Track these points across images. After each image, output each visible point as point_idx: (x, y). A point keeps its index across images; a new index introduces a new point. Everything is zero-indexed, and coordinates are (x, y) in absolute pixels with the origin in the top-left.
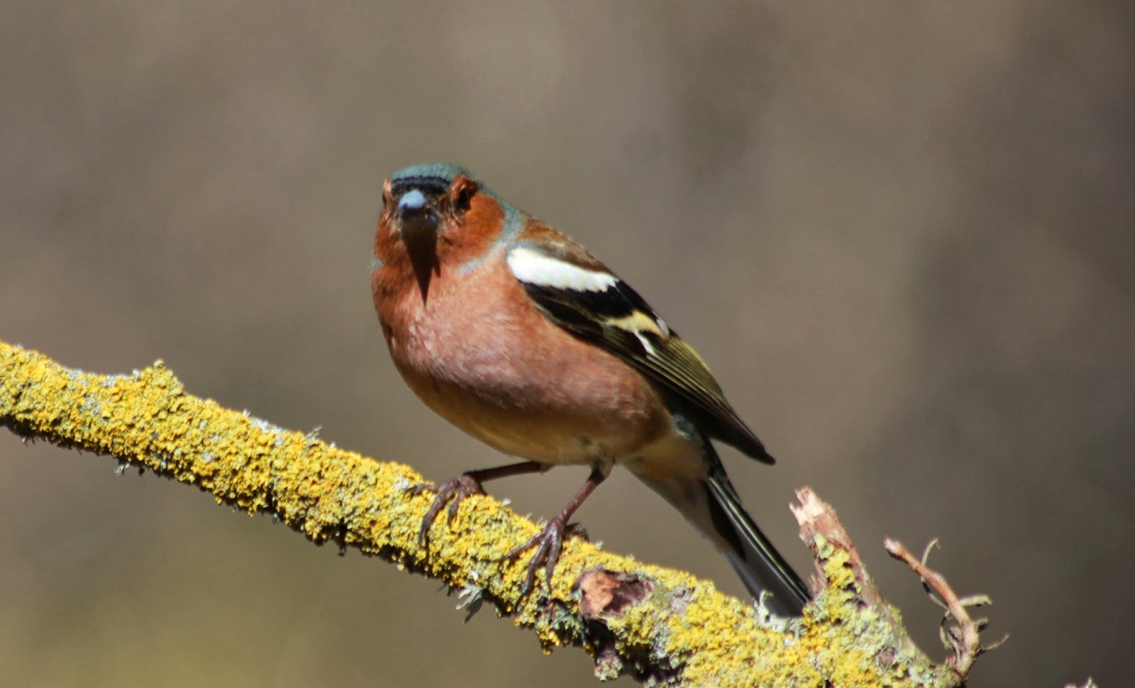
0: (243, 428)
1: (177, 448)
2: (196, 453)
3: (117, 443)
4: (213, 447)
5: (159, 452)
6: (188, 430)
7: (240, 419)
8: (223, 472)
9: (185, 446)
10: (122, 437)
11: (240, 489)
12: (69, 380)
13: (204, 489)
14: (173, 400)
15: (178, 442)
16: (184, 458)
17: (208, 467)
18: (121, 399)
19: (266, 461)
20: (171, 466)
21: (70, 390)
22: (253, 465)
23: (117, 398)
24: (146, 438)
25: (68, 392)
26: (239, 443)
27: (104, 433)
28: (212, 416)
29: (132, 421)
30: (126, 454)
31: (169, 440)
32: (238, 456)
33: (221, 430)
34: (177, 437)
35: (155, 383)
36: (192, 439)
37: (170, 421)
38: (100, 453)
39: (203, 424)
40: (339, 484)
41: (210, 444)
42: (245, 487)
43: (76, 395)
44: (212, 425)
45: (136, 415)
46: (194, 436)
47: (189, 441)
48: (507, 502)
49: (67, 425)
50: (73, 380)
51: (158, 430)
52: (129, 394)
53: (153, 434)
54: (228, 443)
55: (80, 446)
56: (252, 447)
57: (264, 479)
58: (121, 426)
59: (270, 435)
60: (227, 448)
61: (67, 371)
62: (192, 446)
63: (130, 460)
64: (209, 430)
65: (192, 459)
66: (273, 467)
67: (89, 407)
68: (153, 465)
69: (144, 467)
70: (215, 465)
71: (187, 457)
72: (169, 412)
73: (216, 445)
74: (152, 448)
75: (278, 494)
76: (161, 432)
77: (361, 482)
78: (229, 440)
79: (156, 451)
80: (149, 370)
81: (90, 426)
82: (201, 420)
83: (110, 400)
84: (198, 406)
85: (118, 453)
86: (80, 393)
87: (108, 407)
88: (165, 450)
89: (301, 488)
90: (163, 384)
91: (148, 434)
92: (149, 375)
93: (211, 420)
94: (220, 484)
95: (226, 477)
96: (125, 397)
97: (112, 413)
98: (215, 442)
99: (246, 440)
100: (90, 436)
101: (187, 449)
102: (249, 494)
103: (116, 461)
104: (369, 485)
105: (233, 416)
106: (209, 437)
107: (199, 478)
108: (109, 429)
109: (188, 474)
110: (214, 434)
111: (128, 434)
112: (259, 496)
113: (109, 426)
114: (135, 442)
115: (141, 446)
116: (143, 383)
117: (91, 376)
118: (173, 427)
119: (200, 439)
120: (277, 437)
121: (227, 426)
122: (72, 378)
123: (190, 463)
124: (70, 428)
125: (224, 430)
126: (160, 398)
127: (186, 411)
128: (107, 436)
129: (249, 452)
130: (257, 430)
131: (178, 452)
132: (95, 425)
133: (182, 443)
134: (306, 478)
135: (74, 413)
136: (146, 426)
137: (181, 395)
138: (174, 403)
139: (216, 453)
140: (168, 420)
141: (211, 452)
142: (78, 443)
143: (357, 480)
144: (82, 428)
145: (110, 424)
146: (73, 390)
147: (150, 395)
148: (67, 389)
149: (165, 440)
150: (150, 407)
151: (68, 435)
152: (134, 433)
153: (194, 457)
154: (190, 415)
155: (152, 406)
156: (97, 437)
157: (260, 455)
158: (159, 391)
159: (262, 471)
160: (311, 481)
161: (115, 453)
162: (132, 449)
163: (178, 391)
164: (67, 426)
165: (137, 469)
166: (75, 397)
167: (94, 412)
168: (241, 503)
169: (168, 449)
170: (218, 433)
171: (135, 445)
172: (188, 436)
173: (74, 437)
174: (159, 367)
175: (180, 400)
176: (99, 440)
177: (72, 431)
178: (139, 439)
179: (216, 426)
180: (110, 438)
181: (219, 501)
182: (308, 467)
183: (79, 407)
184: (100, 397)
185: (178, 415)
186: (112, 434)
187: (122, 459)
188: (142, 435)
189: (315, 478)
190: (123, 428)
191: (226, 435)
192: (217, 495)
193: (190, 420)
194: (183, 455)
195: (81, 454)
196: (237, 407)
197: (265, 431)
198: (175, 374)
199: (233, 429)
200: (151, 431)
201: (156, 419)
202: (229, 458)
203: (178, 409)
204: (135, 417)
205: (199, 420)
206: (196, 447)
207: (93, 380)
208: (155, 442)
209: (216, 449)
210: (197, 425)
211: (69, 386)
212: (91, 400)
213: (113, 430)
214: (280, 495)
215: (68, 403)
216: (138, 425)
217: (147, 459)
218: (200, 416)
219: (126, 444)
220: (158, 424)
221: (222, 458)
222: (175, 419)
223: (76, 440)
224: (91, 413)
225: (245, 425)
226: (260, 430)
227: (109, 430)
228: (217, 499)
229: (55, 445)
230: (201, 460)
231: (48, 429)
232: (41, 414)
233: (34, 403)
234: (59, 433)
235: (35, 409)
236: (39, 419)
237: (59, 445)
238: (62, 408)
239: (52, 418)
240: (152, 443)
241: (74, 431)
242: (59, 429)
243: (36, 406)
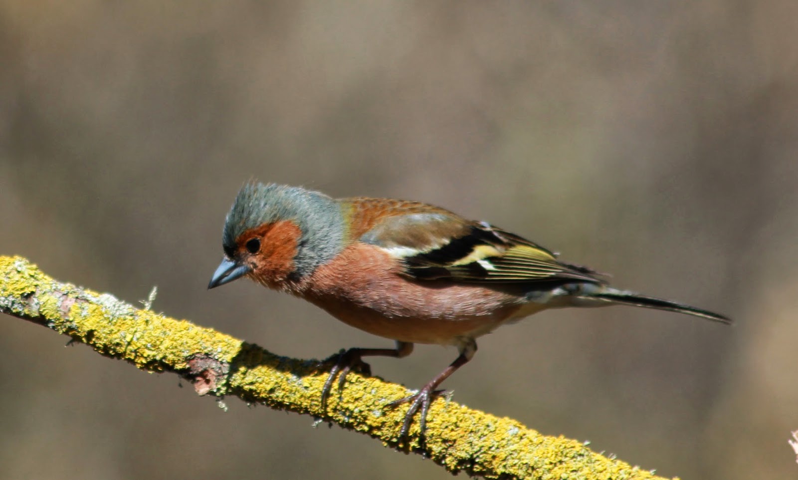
0: (402, 394)
1: (356, 407)
2: (369, 410)
3: (314, 404)
4: (381, 407)
5: (343, 411)
6: (363, 395)
7: (399, 388)
8: (388, 424)
9: (361, 406)
13: (374, 436)
15: (357, 403)
16: (361, 415)
17: (378, 420)
20: (351, 421)
24: (334, 401)
27: (305, 398)
30: (320, 412)
31: (350, 402)
32: (399, 412)
34: (357, 399)
36: (367, 401)
37: (352, 389)
38: (302, 413)
39: (374, 391)
40: (470, 430)
41: (379, 405)
44: (380, 392)
46: (368, 399)
47: (364, 402)
48: (587, 443)
49: (279, 393)
51: (343, 396)
53: (339, 398)
55: (288, 407)
58: (317, 393)
62: (367, 406)
63: (323, 417)
64: (378, 395)
65: (367, 415)
67: (295, 380)
68: (339, 420)
69: (332, 422)
70: (383, 419)
71: (363, 414)
72: (350, 382)
74: (339, 408)
76: (345, 396)
77: (485, 429)
79: (341, 410)
81: (295, 394)
85: (314, 412)
87: (308, 380)
88: (347, 409)
89: (443, 433)
91: (335, 398)
93: (379, 389)
94: (386, 432)
95: (390, 427)
97: (310, 384)
98: (383, 403)
100: (295, 400)
101: (363, 408)
103: (312, 418)
104: (491, 432)
105: (395, 386)
106: (378, 400)
107: (371, 428)
108: (308, 395)
109: (363, 426)
110: (382, 397)
112: (414, 440)
113: (308, 393)
115: (331, 406)
118: (354, 393)
119: (373, 400)
121: (391, 392)
123: (365, 418)
124: (281, 395)
125: (389, 395)
127: (362, 382)
128: (307, 400)
131: (356, 411)
132: (299, 392)
133: (360, 404)
134: (447, 427)
135: (284, 385)
136: (335, 393)
138: (353, 377)
141: (380, 410)
142: (286, 405)
143: (483, 428)
144: (290, 395)
145: (309, 391)
149: (348, 402)
151: (280, 400)
154: (365, 384)
156: (300, 401)
160: (451, 429)
161: (312, 413)
164: (279, 394)
165: (327, 424)
166: (284, 373)
167: (298, 383)
169: (350, 408)
170: (385, 397)
172: (364, 398)
173: (284, 401)
176: (301, 403)
179: (384, 393)
180: (309, 401)
181: (385, 444)
182: (448, 419)
183: (288, 380)
185: (357, 385)
186: (310, 399)
187: (316, 416)
188: (332, 399)
189: (453, 427)
191: (390, 398)
192: (384, 440)
193: (365, 388)
194: (361, 412)
195: (288, 413)
199: (394, 394)
202: (393, 413)
203: (357, 381)
205: (371, 388)
206: (369, 407)
208: (341, 404)
210: (370, 391)
213: (312, 396)
214: (429, 439)
215: (280, 377)
217: (335, 416)
218: (372, 385)
221: (388, 414)
222: (354, 387)
223: (285, 403)
224: (296, 385)
225: (403, 391)
227: (309, 395)
228: (383, 443)
229: (270, 407)
230: (373, 416)
231: (266, 396)
232: (261, 385)
233: (257, 377)
234: (274, 399)
235: (257, 382)
236: (260, 389)
237: (274, 408)
238: (276, 381)
239: (269, 388)
240: (338, 404)
241: (284, 397)
242: (273, 395)
243: (258, 380)
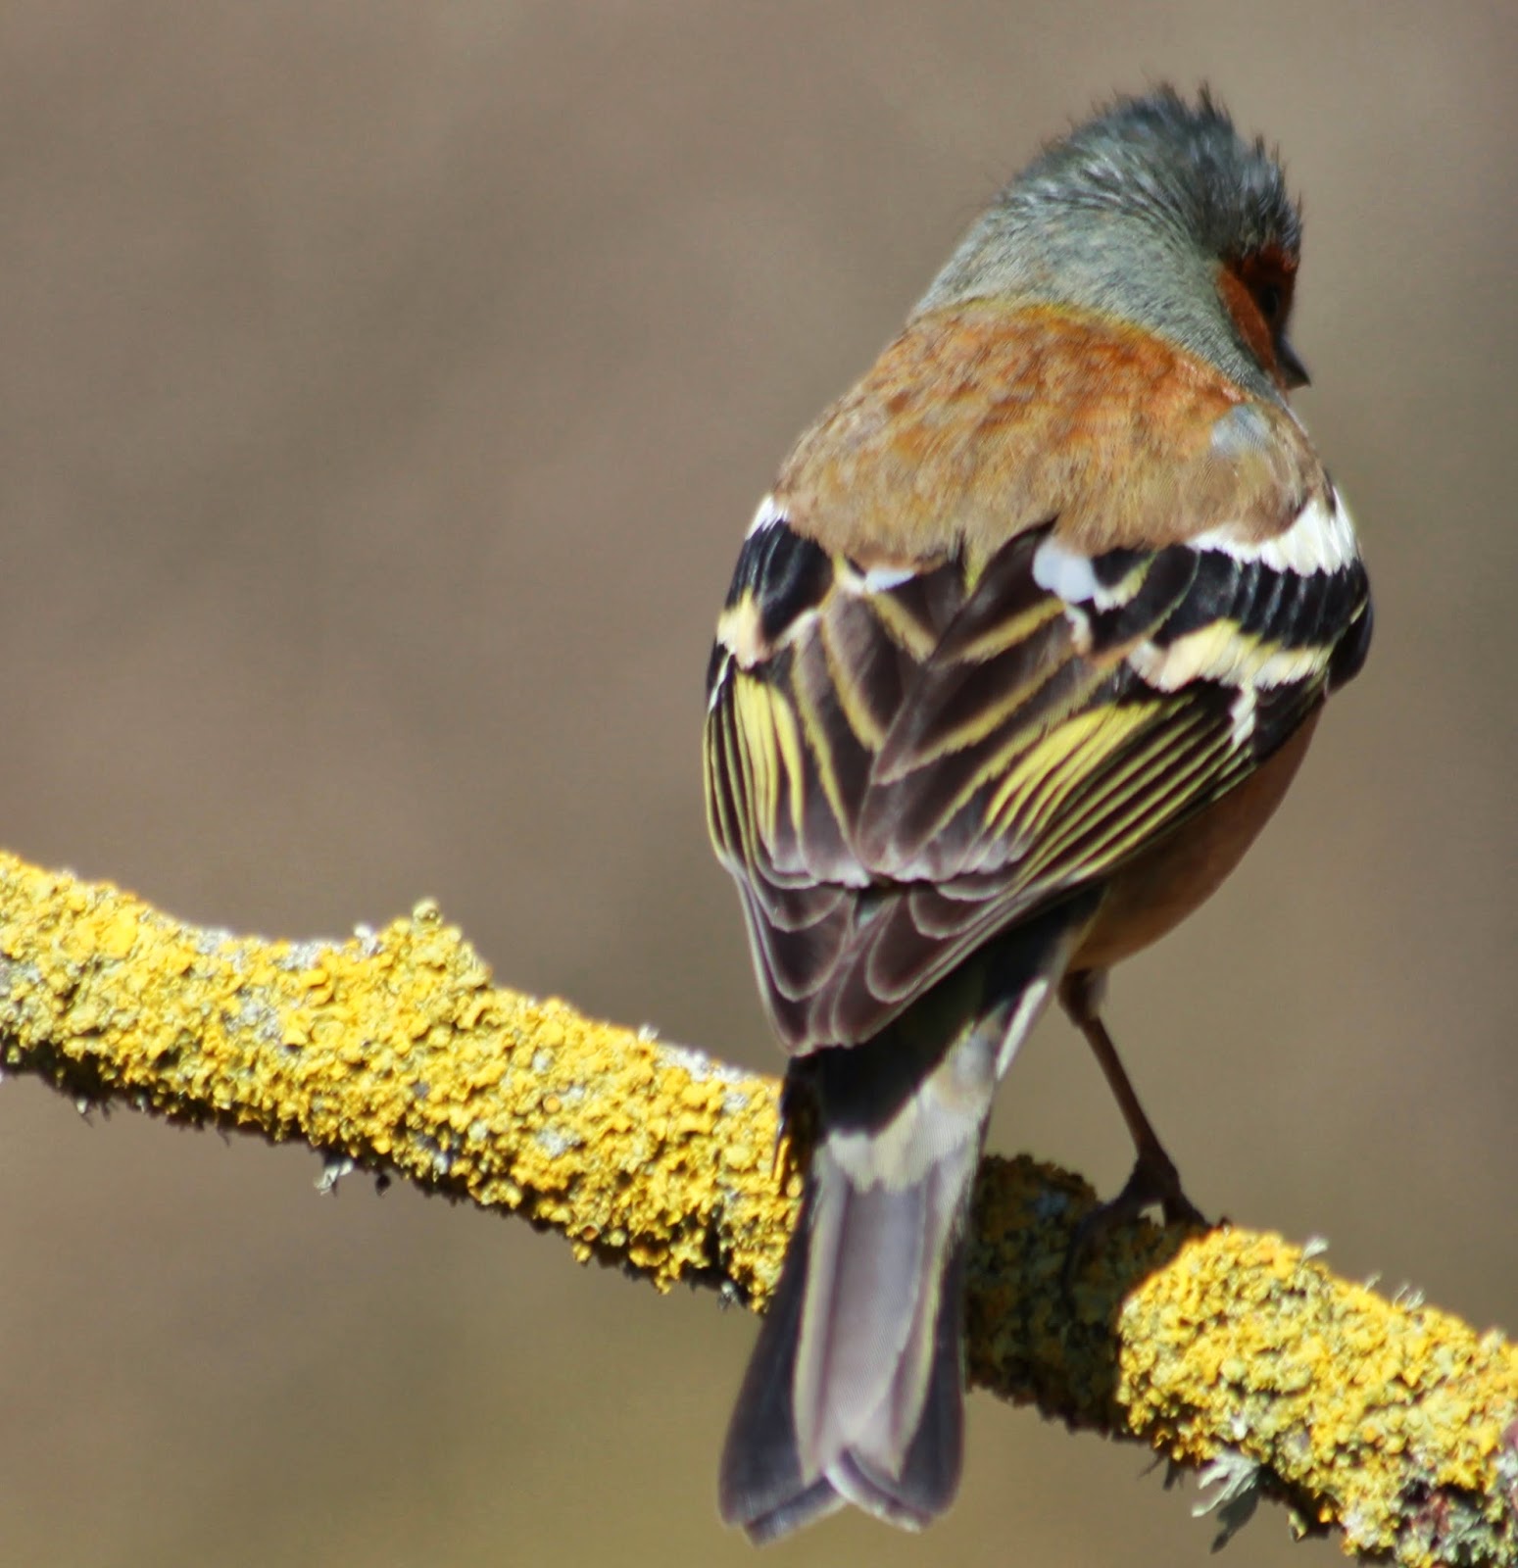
0: (643, 1069)
1: (475, 1119)
2: (525, 1131)
3: (322, 1109)
4: (568, 1118)
5: (430, 1131)
6: (503, 1074)
7: (633, 1047)
8: (593, 1181)
9: (495, 1114)
10: (336, 1095)
11: (637, 1222)
12: (198, 953)
13: (543, 1224)
14: (464, 999)
15: (477, 1104)
16: (493, 1146)
17: (555, 1167)
18: (331, 999)
19: (703, 1149)
20: (460, 1168)
21: (200, 979)
22: (671, 1160)
23: (321, 996)
24: (396, 1097)
25: (196, 983)
26: (636, 1105)
27: (290, 1084)
28: (564, 1038)
29: (361, 1052)
30: (345, 1137)
31: (455, 1101)
32: (632, 1137)
33: (589, 1074)
34: (476, 1092)
35: (419, 956)
36: (515, 1096)
37: (459, 1052)
38: (278, 1137)
39: (540, 1060)
41: (560, 1109)
42: (652, 1215)
43: (218, 990)
44: (564, 1062)
45: (370, 1036)
46: (518, 1089)
47: (506, 1101)
48: (1317, 1246)
49: (194, 1067)
50: (208, 954)
51: (426, 1077)
52: (351, 986)
53: (414, 1084)
54: (607, 1106)
55: (227, 1119)
56: (668, 1114)
57: (700, 1195)
58: (332, 1065)
59: (713, 1086)
60: (604, 1117)
61: (191, 931)
62: (515, 1115)
63: (354, 1153)
64: (557, 1074)
65: (514, 1147)
66: (722, 1165)
67: (251, 1020)
68: (415, 1166)
69: (390, 1172)
70: (576, 1163)
71: (502, 1143)
72: (454, 1028)
73: (575, 1110)
74: (412, 1120)
75: (736, 1233)
76: (436, 1079)
78: (607, 1098)
79: (423, 1129)
80: (401, 926)
81: (252, 1069)
82: (537, 1049)
83: (304, 1002)
84: (528, 1015)
85: (325, 1137)
86: (226, 985)
87: (300, 1018)
88: (445, 1126)
90: (439, 961)
91: (401, 1086)
92: (401, 940)
93: (561, 1050)
94: (586, 1211)
95: (601, 1191)
96: (340, 995)
97: (309, 1034)
98: (574, 1103)
99: (651, 1099)
100: (253, 1093)
101: (501, 1122)
102: (661, 1234)
103: (318, 1158)
105: (617, 1040)
106: (557, 1092)
107: (531, 1195)
108: (301, 1074)
109: (503, 1187)
110: (571, 1083)
111: (351, 1088)
112: (687, 1238)
113: (302, 1067)
114: (368, 1106)
115: (385, 1116)
116: (387, 959)
117: (254, 943)
118: (466, 1067)
119: (535, 1096)
120: (730, 1090)
121: (604, 1062)
122: (204, 950)
123: (510, 1159)
124: (200, 1075)
125: (596, 1073)
126: (431, 996)
127: (498, 1027)
128: (296, 1094)
129: (662, 1128)
130: (679, 1073)
131: (478, 1132)
132: (266, 1064)
133: (489, 1108)
135: (213, 1037)
136: (398, 1067)
137: (482, 988)
138: (467, 1008)
139: (576, 1131)
140: (453, 1049)
141: (564, 1130)
142: (220, 1110)
144: (233, 1074)
145: (303, 1061)
146: (210, 979)
147: (407, 988)
148: (194, 977)
149: (446, 1100)
150: (405, 1018)
151: (197, 1092)
152: (365, 1083)
153: (519, 1142)
154: (508, 1035)
155: (412, 1016)
156: (271, 1097)
157: (690, 1135)
158: (428, 977)
159: (694, 1175)
161: (316, 1137)
162: (361, 1124)
163: (477, 976)
164: (192, 1072)
165: (372, 1177)
166: (213, 995)
167: (264, 1032)
168: (639, 1257)
169: (454, 1123)
170: (580, 1080)
171: (368, 1113)
172: (505, 1088)
173: (211, 1096)
174: (427, 919)
175: (483, 1001)
176: (276, 1105)
177: (207, 1082)
178: (379, 1098)
179: (578, 1063)
180: (305, 1098)
181: (584, 1253)
183: (225, 1018)
184: (277, 995)
185: (477, 1038)
186: (309, 1088)
187: (334, 1152)
188: (386, 1088)
190: (339, 1071)
191: (601, 1085)
192: (579, 1238)
193: (509, 1050)
194: (493, 1136)
195: (228, 1141)
196: (626, 1019)
197: (698, 1076)
198: (468, 935)
199: (617, 1072)
200: (411, 1078)
201: (421, 1047)
202: (609, 1142)
203: (478, 1021)
204: (368, 1044)
205: (532, 1050)
206: (525, 1116)
207: (258, 953)
208: (418, 1105)
209: (576, 1122)
210: (526, 1061)
211: (199, 968)
212: (256, 1003)
213: (313, 1077)
214: (739, 1235)
215: (197, 1009)
216: (376, 1065)
217: (399, 1149)
218: (534, 1039)
219: (347, 1112)
220: (427, 1061)
221: (591, 1144)
222: (470, 1046)
223: (216, 1103)
224: (256, 1036)
225: (646, 1061)
226: (686, 1071)
227: (303, 1078)
228: (576, 1248)
229: (162, 1119)
230: (537, 1150)
231: (146, 1078)
232: (129, 1040)
233: (111, 1011)
234: (174, 1086)
235: (112, 1025)
236: (122, 1052)
237: (173, 1119)
238: (180, 1023)
239: (155, 1048)
240: (411, 1107)
241: (212, 1082)
242: (174, 1076)
243: (116, 1019)
